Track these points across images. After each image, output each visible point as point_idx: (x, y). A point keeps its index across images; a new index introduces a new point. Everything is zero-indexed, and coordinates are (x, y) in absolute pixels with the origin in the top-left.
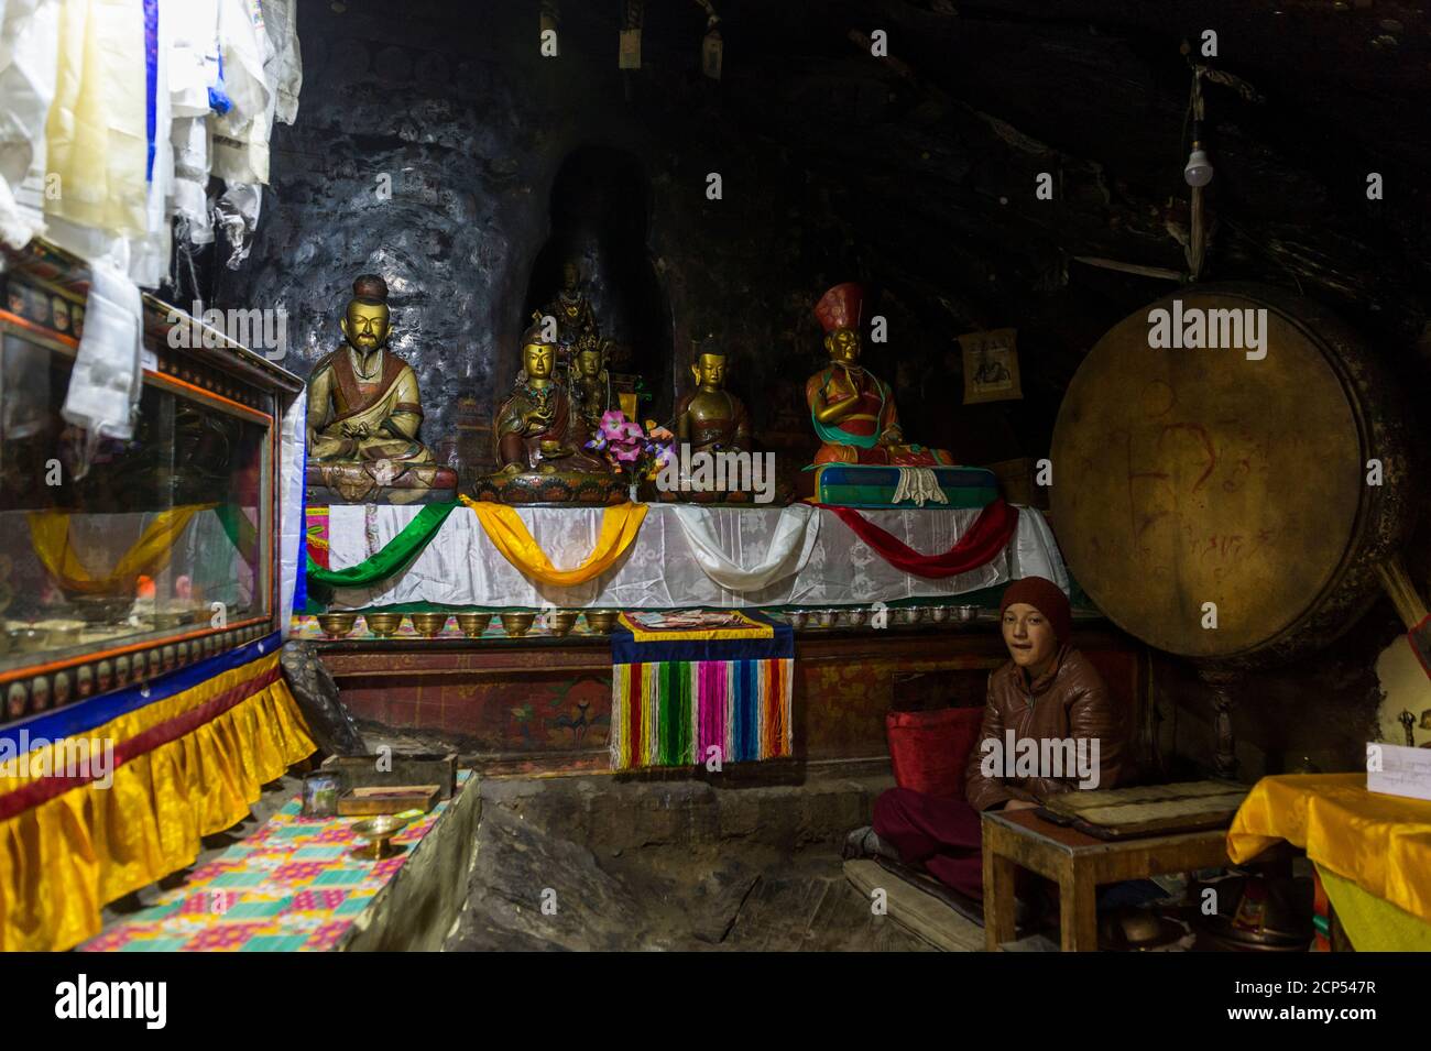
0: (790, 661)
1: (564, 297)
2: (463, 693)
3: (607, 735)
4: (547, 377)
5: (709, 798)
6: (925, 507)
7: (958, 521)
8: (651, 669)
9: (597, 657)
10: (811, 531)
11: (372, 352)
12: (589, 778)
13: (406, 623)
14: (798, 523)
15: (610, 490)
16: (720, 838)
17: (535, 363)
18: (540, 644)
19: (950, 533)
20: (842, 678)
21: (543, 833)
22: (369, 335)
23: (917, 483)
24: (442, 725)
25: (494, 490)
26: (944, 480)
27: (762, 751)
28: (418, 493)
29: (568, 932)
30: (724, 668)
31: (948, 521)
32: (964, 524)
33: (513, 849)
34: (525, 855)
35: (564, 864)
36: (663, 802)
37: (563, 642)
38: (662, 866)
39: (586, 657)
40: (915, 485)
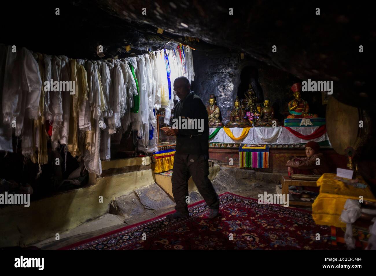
0: (268, 153)
1: (249, 90)
2: (219, 154)
3: (238, 162)
4: (238, 107)
5: (254, 173)
6: (307, 126)
7: (313, 129)
8: (245, 153)
9: (237, 151)
10: (280, 131)
11: (213, 105)
12: (236, 168)
13: (217, 145)
14: (278, 130)
15: (245, 125)
16: (256, 179)
17: (236, 105)
18: (229, 148)
19: (311, 131)
20: (279, 156)
21: (228, 174)
22: (212, 103)
23: (306, 122)
24: (216, 159)
25: (228, 125)
26: (312, 121)
27: (263, 167)
28: (217, 126)
29: (227, 186)
30: (257, 153)
31: (311, 129)
32: (315, 129)
33: (223, 175)
34: (224, 176)
35: (230, 179)
36: (247, 173)
37: (232, 148)
38: (246, 182)
39: (236, 150)
40: (305, 122)
